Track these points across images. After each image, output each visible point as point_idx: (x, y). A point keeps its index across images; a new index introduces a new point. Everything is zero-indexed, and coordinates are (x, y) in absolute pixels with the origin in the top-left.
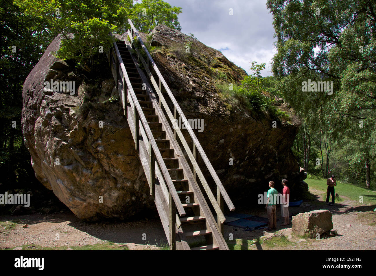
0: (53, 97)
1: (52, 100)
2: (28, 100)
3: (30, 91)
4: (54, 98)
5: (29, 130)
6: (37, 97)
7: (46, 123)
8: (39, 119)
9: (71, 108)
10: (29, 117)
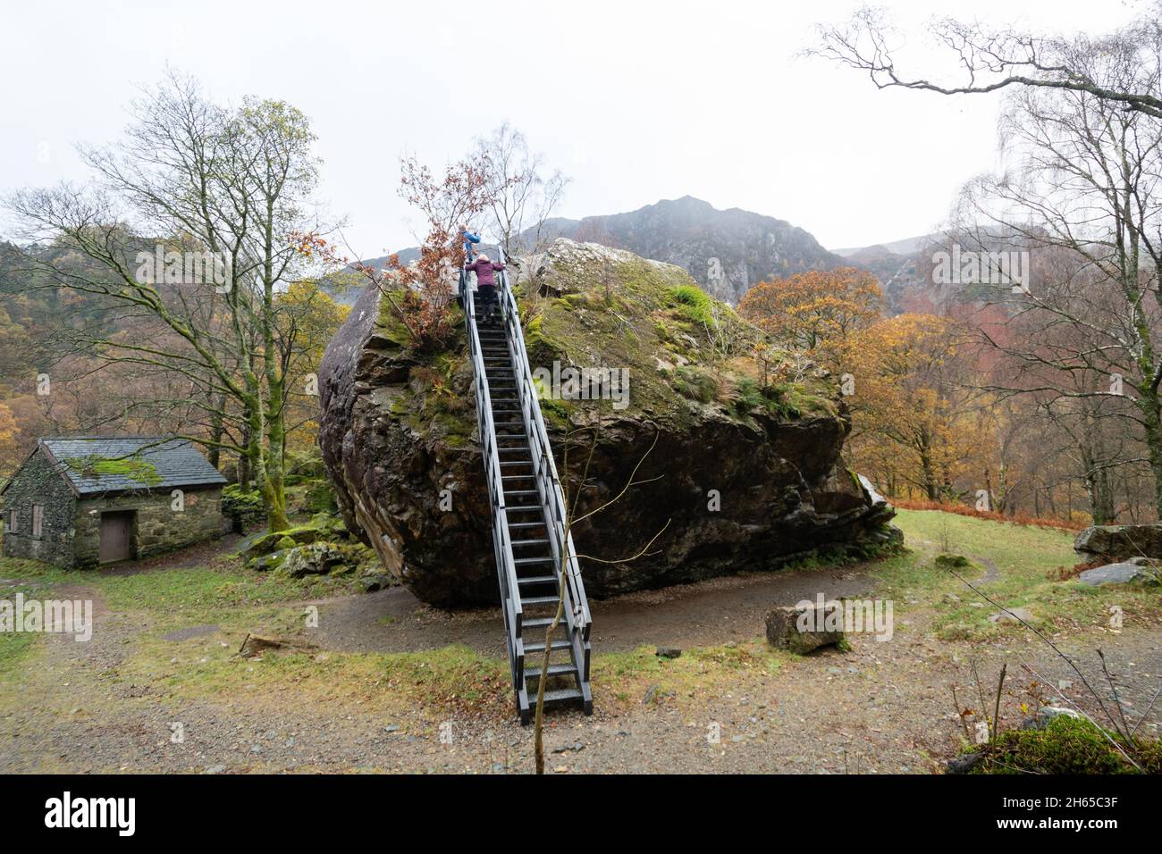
0: (371, 399)
1: (370, 404)
2: (330, 397)
3: (332, 382)
4: (374, 402)
5: (333, 451)
6: (344, 397)
7: (360, 443)
8: (349, 434)
9: (402, 417)
10: (331, 428)
